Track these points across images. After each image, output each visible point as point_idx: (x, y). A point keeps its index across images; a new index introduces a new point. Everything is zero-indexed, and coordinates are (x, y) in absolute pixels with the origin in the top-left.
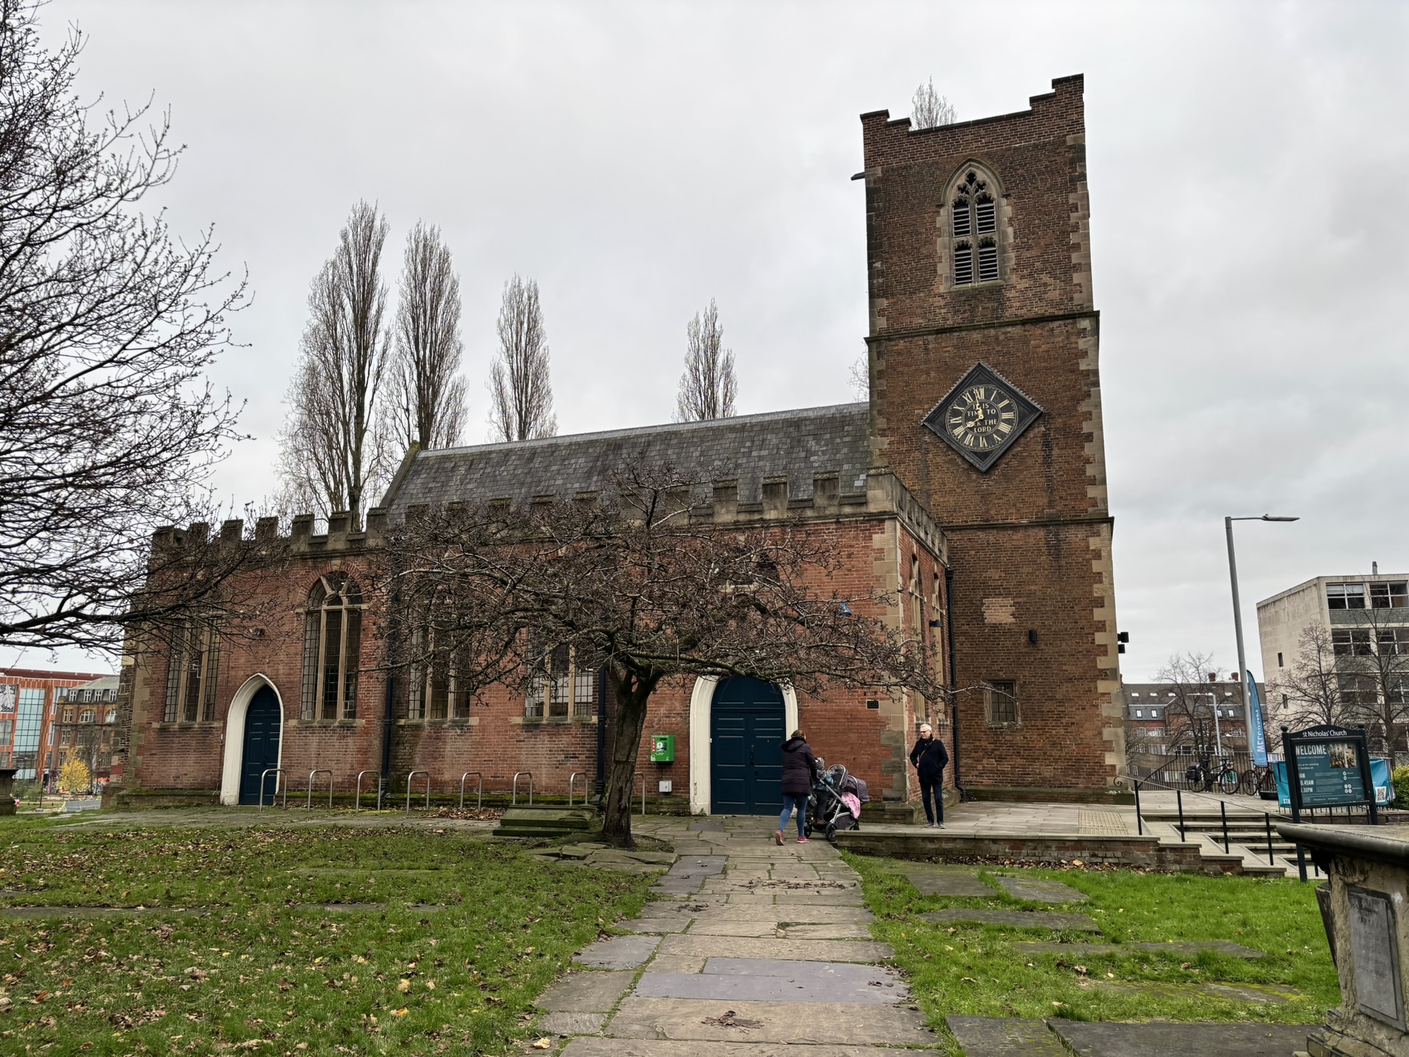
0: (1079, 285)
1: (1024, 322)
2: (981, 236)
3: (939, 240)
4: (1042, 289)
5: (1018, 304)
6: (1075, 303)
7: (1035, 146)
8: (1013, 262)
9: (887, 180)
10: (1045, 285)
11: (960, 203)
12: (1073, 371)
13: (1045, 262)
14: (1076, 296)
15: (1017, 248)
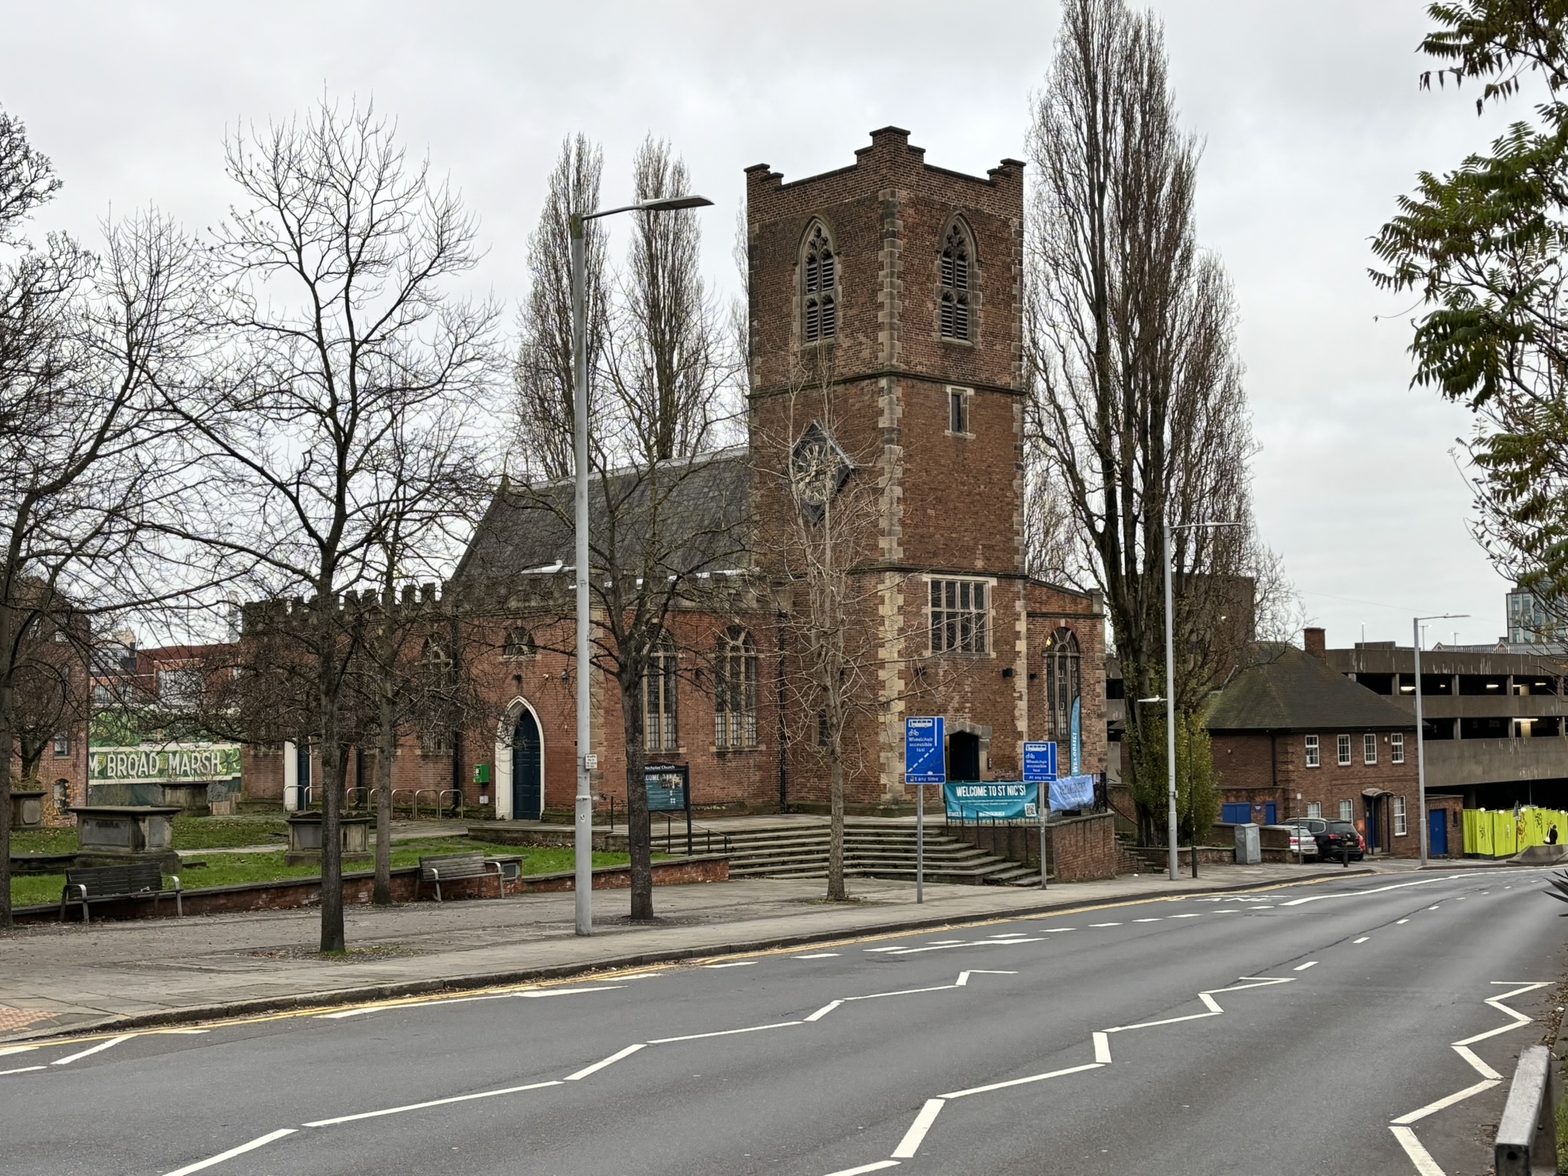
0: (882, 344)
1: (845, 381)
2: (823, 293)
3: (794, 298)
4: (858, 348)
5: (843, 363)
6: (879, 362)
7: (859, 201)
8: (841, 321)
9: (763, 237)
10: (861, 343)
11: (812, 260)
12: (874, 429)
13: (861, 320)
14: (880, 354)
15: (845, 307)
